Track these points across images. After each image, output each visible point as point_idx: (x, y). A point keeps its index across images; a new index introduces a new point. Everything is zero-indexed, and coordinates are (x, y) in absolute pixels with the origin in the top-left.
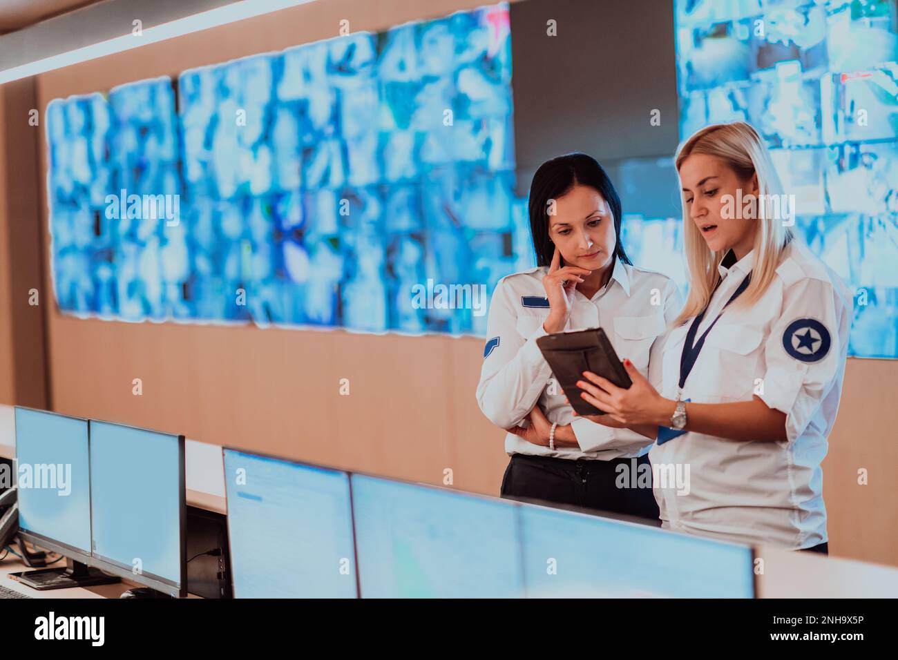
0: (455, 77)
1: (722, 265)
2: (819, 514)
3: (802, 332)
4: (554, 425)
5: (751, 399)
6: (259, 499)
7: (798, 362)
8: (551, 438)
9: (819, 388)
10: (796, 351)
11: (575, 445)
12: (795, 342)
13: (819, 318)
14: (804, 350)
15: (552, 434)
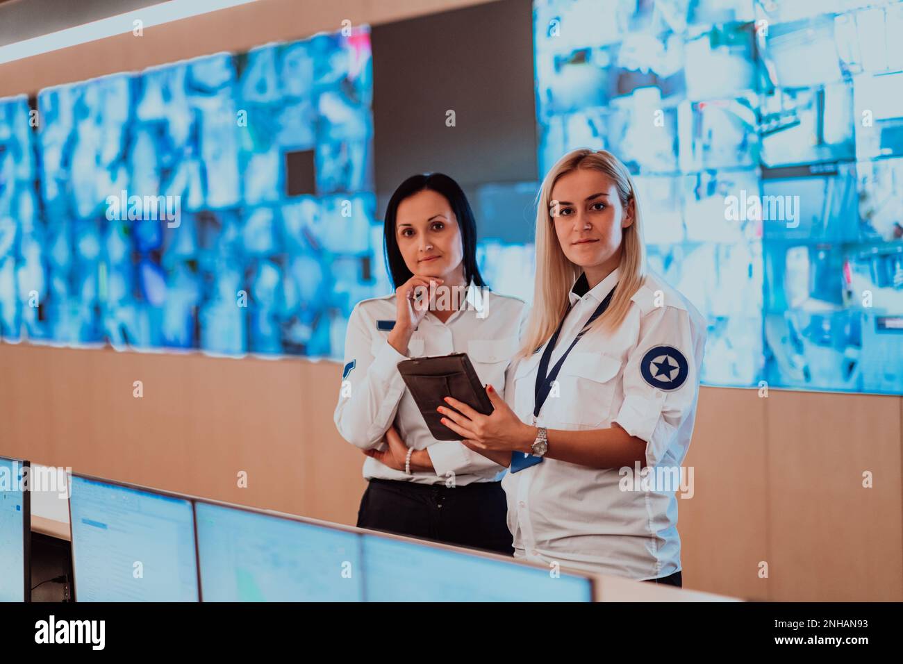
0: (315, 99)
1: (573, 291)
2: (673, 542)
3: (660, 359)
4: (411, 450)
5: (609, 426)
6: (104, 526)
7: (657, 390)
8: (408, 462)
9: (676, 416)
10: (655, 379)
11: (431, 469)
12: (654, 370)
13: (677, 346)
14: (663, 378)
15: (408, 459)
